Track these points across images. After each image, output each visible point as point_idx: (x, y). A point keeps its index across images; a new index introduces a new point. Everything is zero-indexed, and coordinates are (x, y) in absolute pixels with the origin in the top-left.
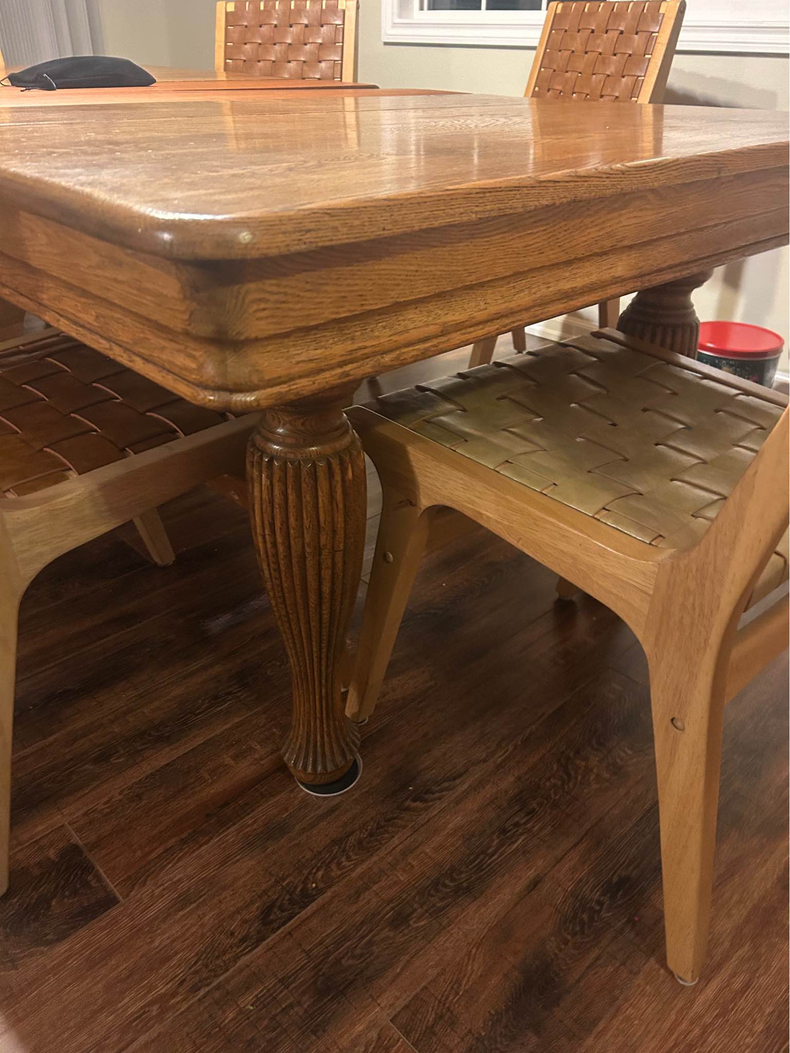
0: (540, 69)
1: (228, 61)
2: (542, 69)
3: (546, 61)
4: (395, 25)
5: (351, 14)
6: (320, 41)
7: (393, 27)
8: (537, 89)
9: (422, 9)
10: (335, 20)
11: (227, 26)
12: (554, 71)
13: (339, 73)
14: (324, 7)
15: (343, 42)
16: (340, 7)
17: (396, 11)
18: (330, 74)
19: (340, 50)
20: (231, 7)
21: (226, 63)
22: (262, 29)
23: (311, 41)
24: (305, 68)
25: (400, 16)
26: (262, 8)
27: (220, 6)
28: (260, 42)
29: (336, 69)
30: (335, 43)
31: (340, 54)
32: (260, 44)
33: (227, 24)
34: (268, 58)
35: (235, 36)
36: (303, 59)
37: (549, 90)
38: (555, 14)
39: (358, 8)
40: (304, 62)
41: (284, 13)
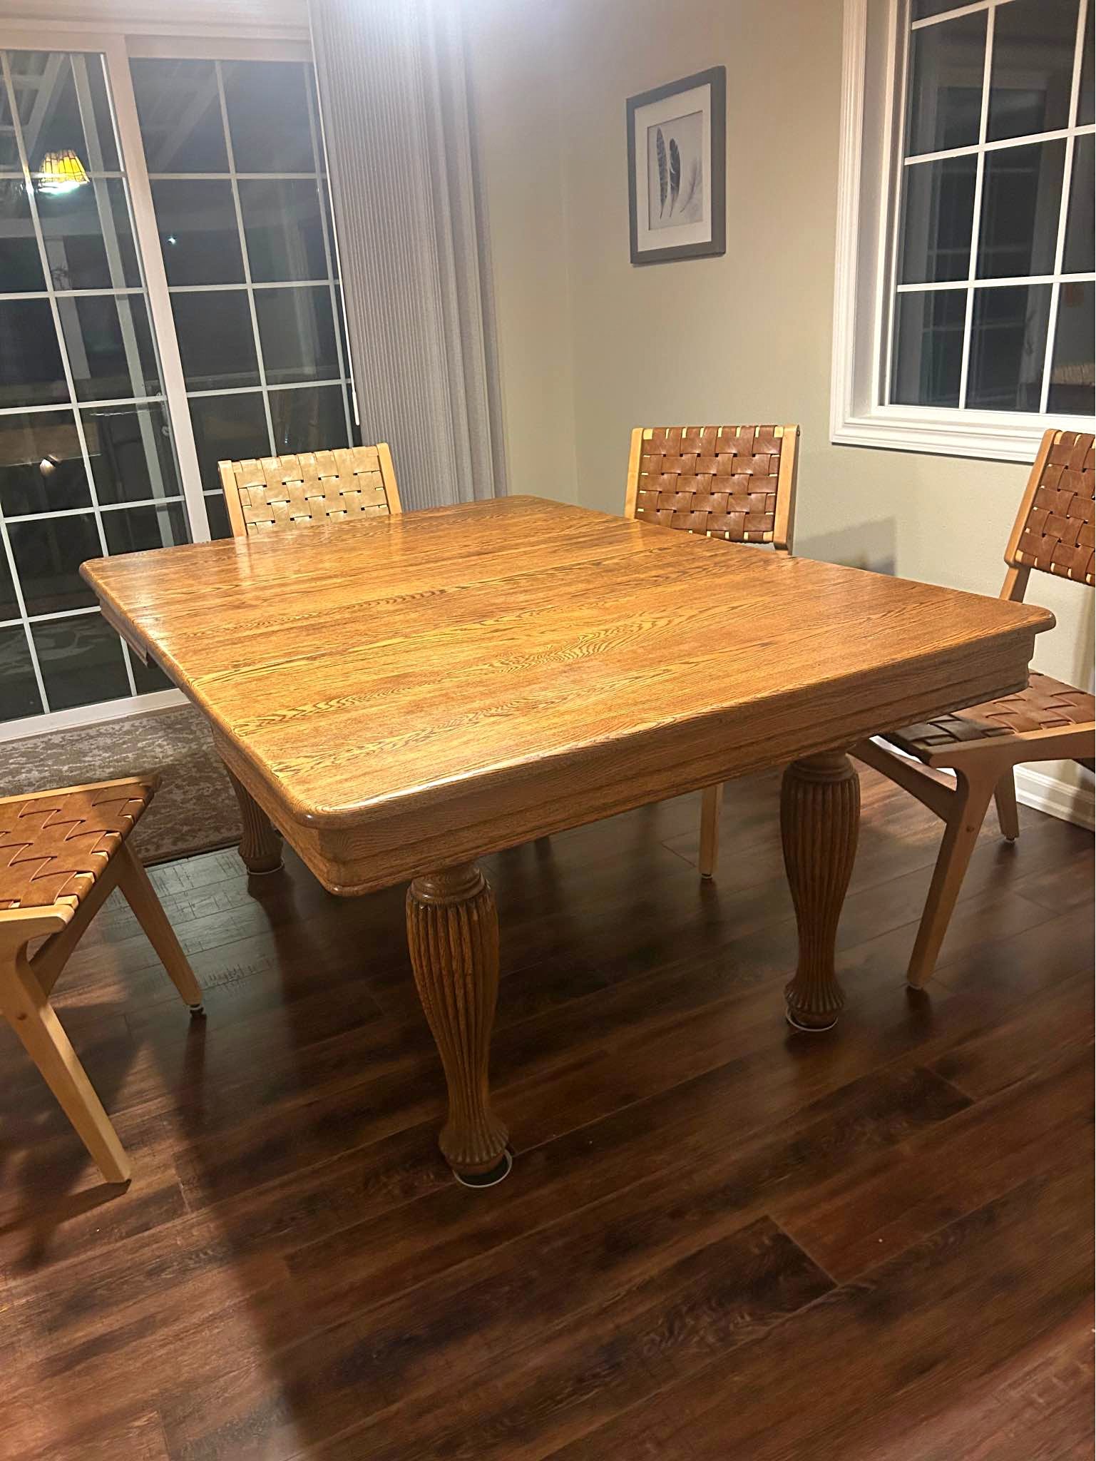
0: (1032, 507)
1: (641, 492)
2: (1035, 508)
3: (1041, 498)
4: (846, 425)
5: (789, 445)
6: (750, 472)
7: (844, 426)
8: (1028, 530)
9: (881, 403)
10: (770, 450)
11: (642, 454)
12: (1051, 513)
13: (772, 506)
14: (757, 436)
15: (778, 474)
16: (776, 435)
17: (848, 409)
18: (761, 507)
19: (774, 481)
20: (648, 435)
21: (638, 493)
22: (683, 458)
23: (739, 471)
24: (731, 500)
25: (853, 415)
26: (684, 436)
27: (637, 432)
28: (679, 472)
29: (768, 502)
30: (769, 473)
31: (774, 485)
32: (679, 474)
33: (643, 452)
34: (687, 489)
35: (652, 467)
36: (728, 491)
37: (1044, 535)
38: (1052, 444)
39: (798, 435)
40: (731, 494)
41: (709, 442)
